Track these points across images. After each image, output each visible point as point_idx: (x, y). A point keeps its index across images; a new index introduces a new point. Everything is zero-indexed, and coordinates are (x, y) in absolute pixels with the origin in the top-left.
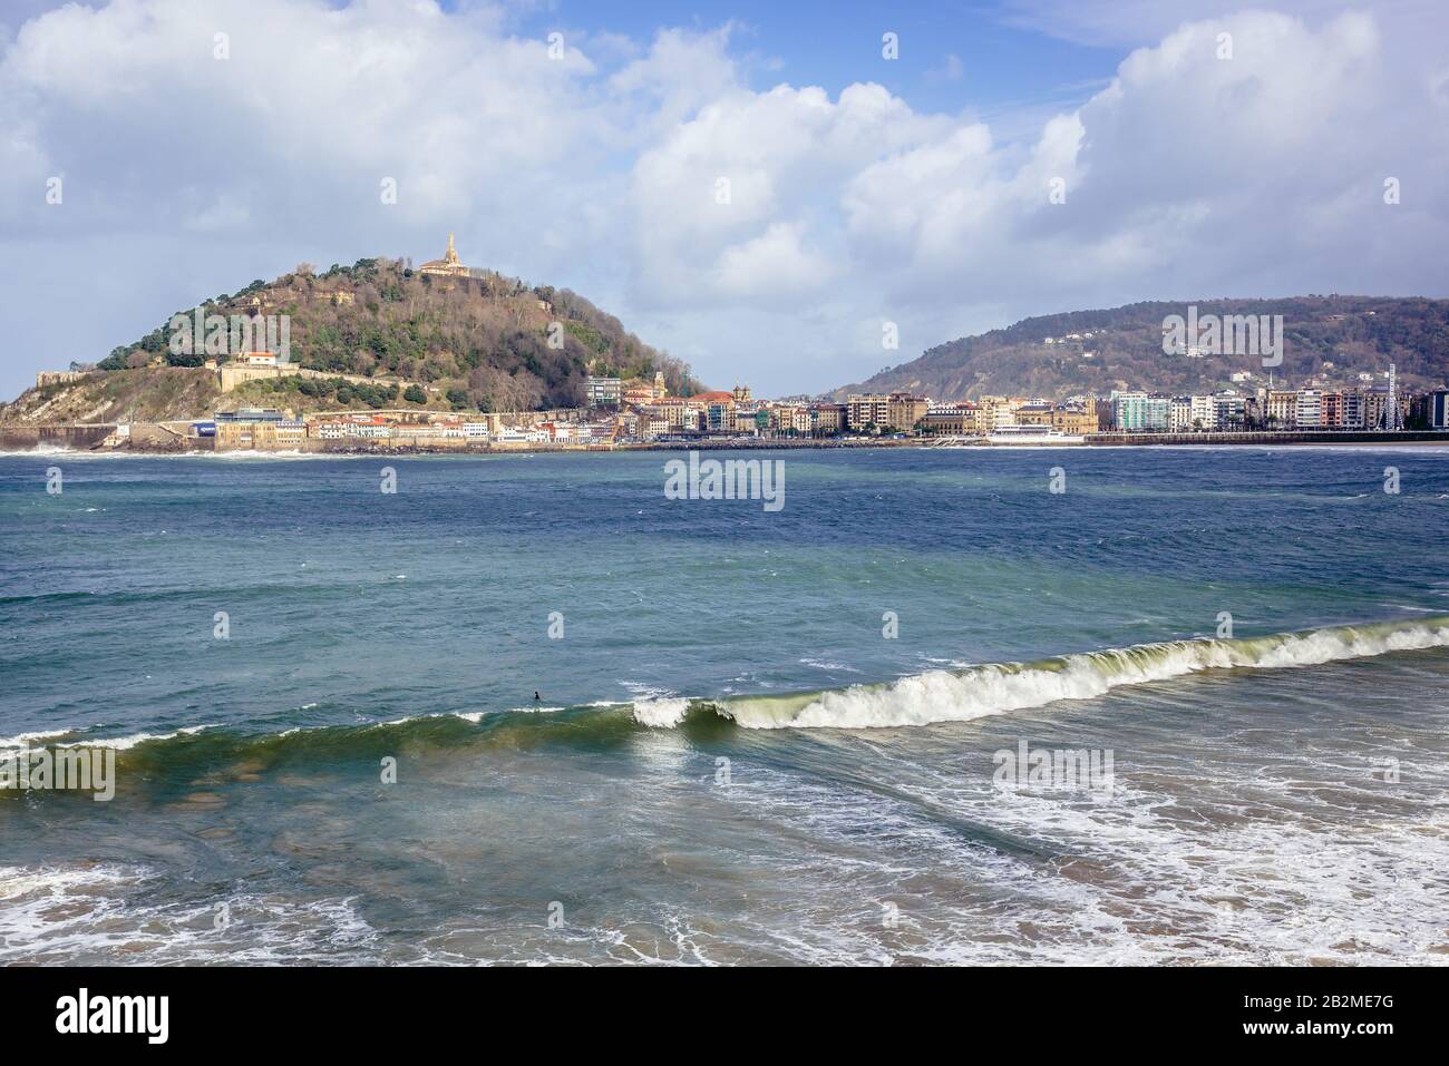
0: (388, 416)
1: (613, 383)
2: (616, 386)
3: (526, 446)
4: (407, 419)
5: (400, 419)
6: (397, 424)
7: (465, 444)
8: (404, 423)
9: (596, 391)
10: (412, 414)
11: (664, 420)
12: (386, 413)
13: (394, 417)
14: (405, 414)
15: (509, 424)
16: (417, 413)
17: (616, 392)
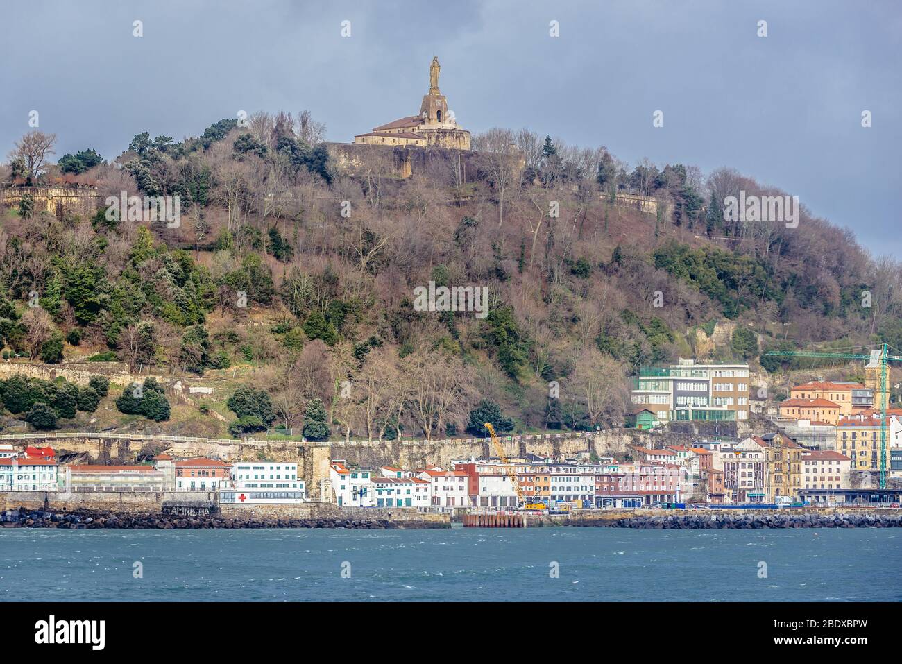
0: (68, 447)
1: (727, 374)
2: (735, 381)
3: (304, 514)
4: (114, 452)
5: (94, 453)
6: (89, 462)
7: (158, 508)
8: (105, 461)
9: (677, 393)
10: (127, 442)
11: (841, 457)
12: (62, 441)
13: (81, 448)
14: (109, 442)
15: (350, 466)
16: (140, 440)
17: (735, 395)
